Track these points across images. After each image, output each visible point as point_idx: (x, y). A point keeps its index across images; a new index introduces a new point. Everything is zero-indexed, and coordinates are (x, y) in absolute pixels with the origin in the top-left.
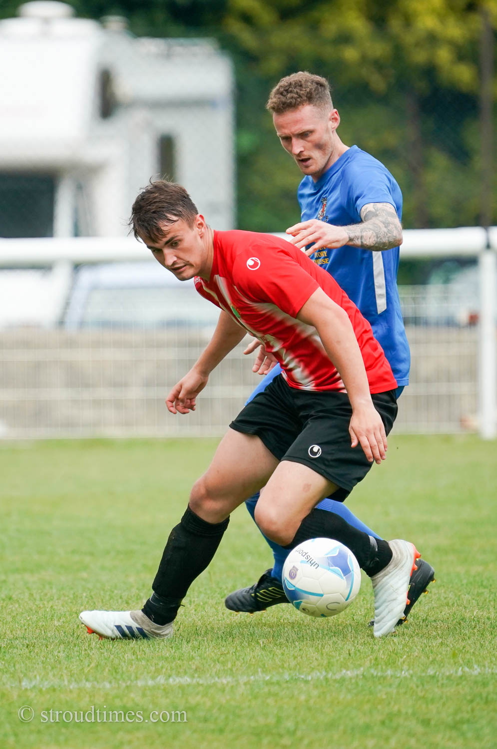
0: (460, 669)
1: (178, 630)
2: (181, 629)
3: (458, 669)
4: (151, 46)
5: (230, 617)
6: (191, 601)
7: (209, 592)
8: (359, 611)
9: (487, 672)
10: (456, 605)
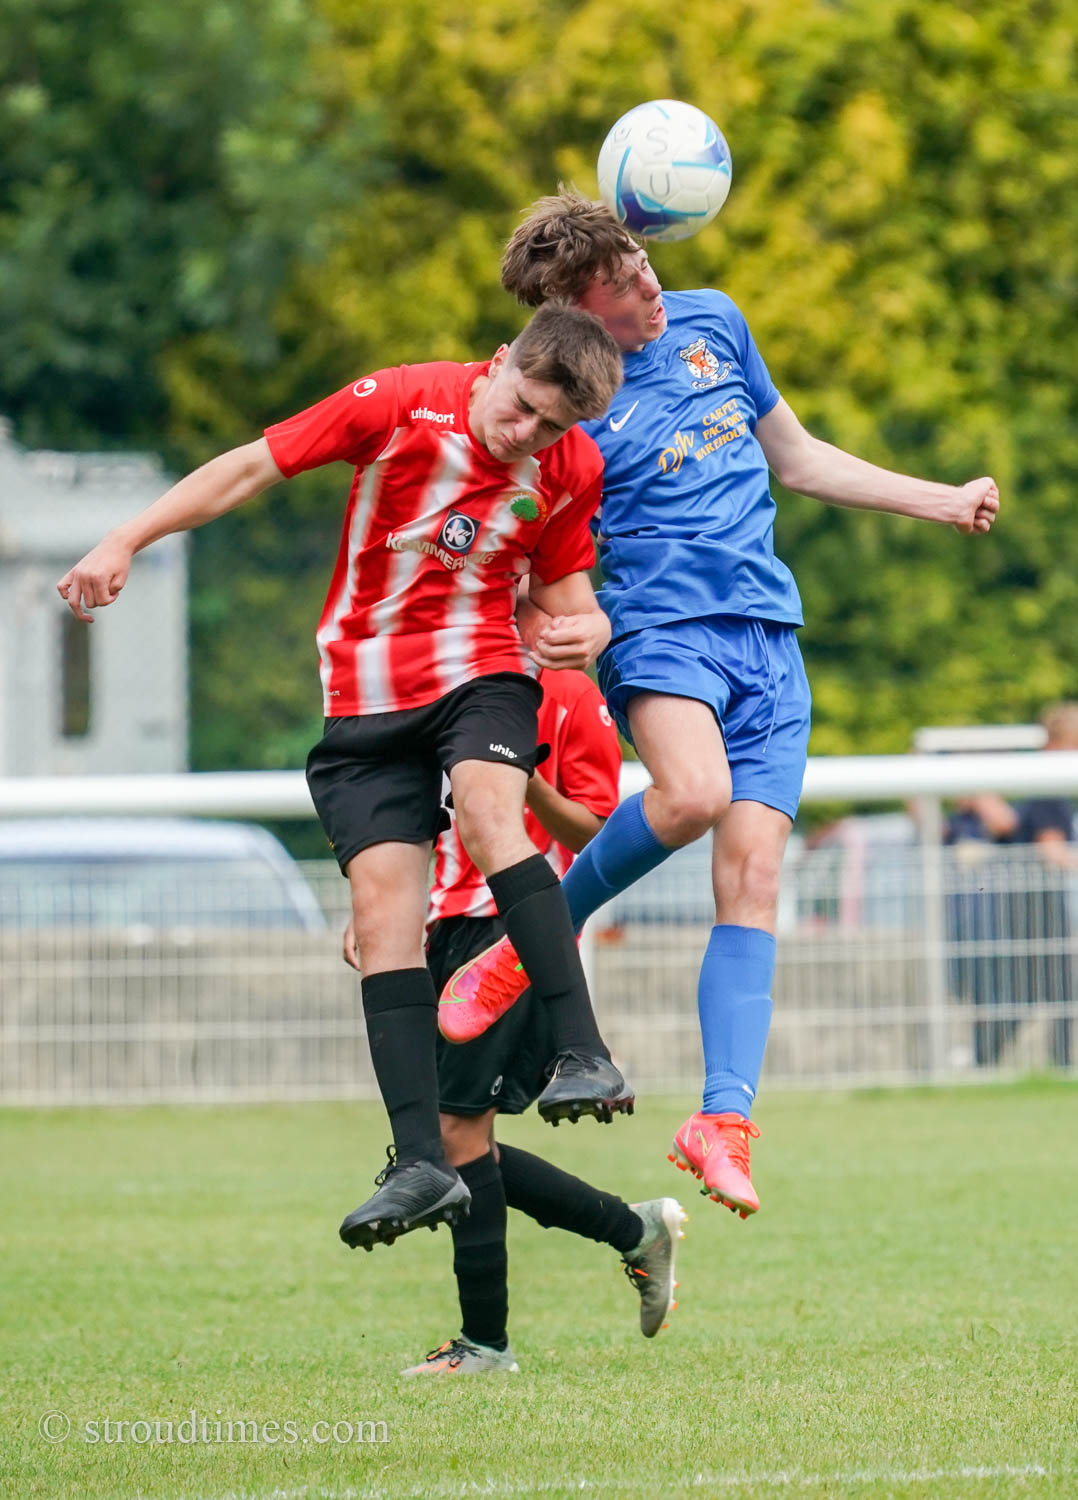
0: (464, 1485)
1: (18, 1427)
2: (23, 1426)
3: (461, 1485)
4: (53, 465)
5: (108, 1404)
6: (45, 1379)
7: (77, 1362)
8: (317, 1392)
9: (506, 1490)
10: (475, 1380)
